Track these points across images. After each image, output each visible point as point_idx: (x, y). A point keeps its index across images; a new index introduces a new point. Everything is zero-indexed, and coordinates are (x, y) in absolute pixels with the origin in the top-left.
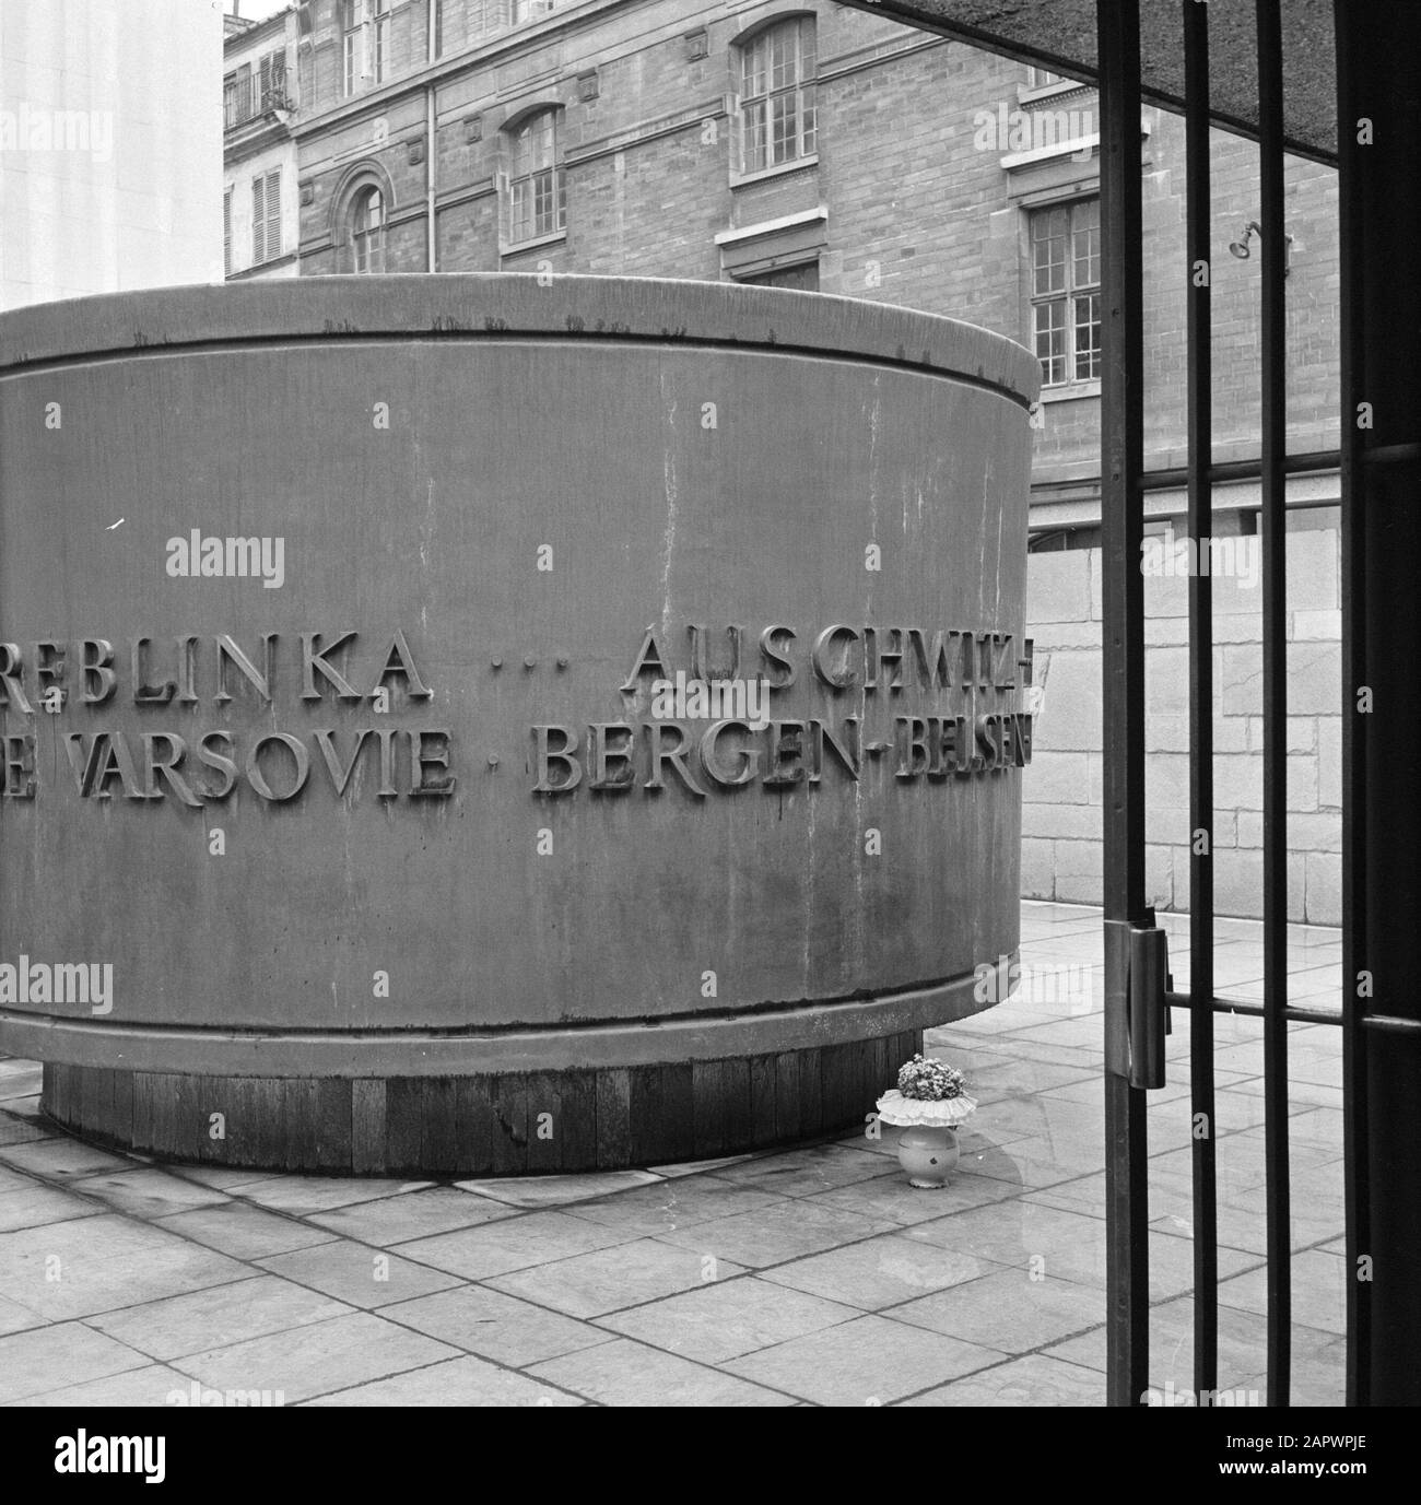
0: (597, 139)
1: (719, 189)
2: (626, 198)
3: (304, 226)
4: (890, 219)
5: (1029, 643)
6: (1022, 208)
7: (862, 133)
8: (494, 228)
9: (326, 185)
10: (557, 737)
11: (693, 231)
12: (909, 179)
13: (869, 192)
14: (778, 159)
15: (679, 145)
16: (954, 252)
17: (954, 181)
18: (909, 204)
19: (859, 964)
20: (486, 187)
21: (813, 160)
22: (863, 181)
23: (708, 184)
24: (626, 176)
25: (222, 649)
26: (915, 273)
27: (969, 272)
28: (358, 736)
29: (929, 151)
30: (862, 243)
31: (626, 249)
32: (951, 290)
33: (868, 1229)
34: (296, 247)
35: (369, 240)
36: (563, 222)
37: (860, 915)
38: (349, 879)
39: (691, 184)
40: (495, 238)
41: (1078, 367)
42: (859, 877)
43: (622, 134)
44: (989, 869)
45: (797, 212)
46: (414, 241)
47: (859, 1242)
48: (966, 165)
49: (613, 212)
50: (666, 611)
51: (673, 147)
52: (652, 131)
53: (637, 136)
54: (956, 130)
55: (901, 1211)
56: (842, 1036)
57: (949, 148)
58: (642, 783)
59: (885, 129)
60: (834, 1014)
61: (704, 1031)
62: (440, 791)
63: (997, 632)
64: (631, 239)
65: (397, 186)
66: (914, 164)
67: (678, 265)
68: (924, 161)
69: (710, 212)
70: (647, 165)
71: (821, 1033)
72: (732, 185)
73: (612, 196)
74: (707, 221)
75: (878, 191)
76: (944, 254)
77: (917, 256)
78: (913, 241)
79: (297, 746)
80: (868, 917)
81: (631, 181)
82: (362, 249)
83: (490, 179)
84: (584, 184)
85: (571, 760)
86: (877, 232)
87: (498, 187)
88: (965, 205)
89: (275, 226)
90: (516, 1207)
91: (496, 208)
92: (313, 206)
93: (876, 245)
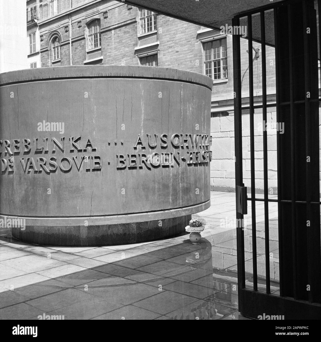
0: (108, 26)
1: (135, 38)
2: (114, 39)
3: (41, 46)
4: (173, 44)
5: (211, 137)
6: (202, 42)
7: (166, 25)
8: (85, 46)
9: (46, 36)
10: (122, 157)
11: (129, 47)
12: (177, 36)
13: (168, 39)
14: (148, 31)
15: (126, 28)
16: (187, 52)
17: (187, 36)
18: (177, 41)
19: (181, 201)
20: (83, 37)
21: (156, 31)
22: (167, 36)
23: (133, 37)
24: (114, 35)
25: (54, 140)
26: (178, 56)
27: (191, 56)
28: (82, 157)
29: (181, 30)
30: (167, 50)
31: (115, 51)
32: (187, 60)
33: (185, 252)
34: (40, 50)
35: (56, 48)
36: (100, 45)
37: (181, 191)
38: (81, 186)
39: (129, 36)
40: (85, 48)
41: (214, 77)
42: (180, 184)
43: (113, 25)
44: (205, 182)
45: (152, 43)
46: (67, 49)
47: (184, 254)
48: (190, 33)
49: (112, 43)
50: (142, 131)
51: (125, 28)
52: (120, 25)
53: (117, 26)
54: (187, 25)
55: (191, 249)
56: (178, 215)
57: (186, 29)
58: (138, 166)
59: (172, 25)
60: (176, 211)
61: (151, 215)
62: (99, 168)
63: (206, 135)
64: (115, 48)
65: (63, 37)
66: (178, 32)
67: (126, 55)
68: (181, 32)
69: (134, 43)
70: (119, 32)
71: (174, 215)
72: (138, 37)
73: (111, 39)
74: (133, 45)
75: (170, 38)
76: (185, 52)
77: (179, 53)
78: (178, 49)
79: (70, 160)
80: (182, 192)
81: (116, 36)
82: (55, 51)
83: (84, 35)
84: (105, 36)
85: (124, 161)
86: (170, 47)
87: (86, 37)
88: (190, 41)
89: (35, 45)
90: (115, 250)
91: (85, 42)
92: (43, 41)
93: (170, 50)
